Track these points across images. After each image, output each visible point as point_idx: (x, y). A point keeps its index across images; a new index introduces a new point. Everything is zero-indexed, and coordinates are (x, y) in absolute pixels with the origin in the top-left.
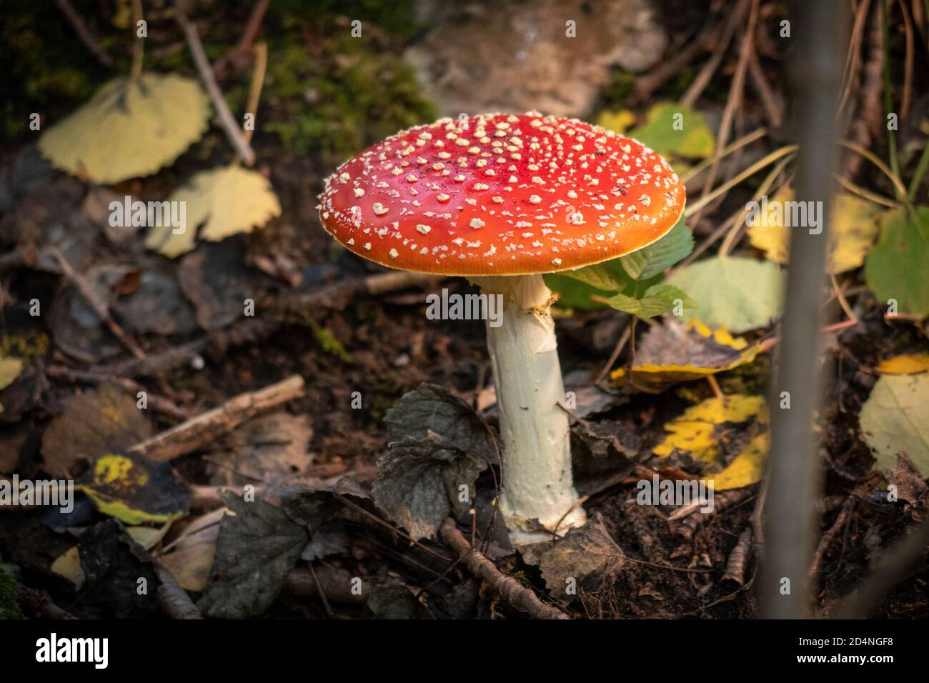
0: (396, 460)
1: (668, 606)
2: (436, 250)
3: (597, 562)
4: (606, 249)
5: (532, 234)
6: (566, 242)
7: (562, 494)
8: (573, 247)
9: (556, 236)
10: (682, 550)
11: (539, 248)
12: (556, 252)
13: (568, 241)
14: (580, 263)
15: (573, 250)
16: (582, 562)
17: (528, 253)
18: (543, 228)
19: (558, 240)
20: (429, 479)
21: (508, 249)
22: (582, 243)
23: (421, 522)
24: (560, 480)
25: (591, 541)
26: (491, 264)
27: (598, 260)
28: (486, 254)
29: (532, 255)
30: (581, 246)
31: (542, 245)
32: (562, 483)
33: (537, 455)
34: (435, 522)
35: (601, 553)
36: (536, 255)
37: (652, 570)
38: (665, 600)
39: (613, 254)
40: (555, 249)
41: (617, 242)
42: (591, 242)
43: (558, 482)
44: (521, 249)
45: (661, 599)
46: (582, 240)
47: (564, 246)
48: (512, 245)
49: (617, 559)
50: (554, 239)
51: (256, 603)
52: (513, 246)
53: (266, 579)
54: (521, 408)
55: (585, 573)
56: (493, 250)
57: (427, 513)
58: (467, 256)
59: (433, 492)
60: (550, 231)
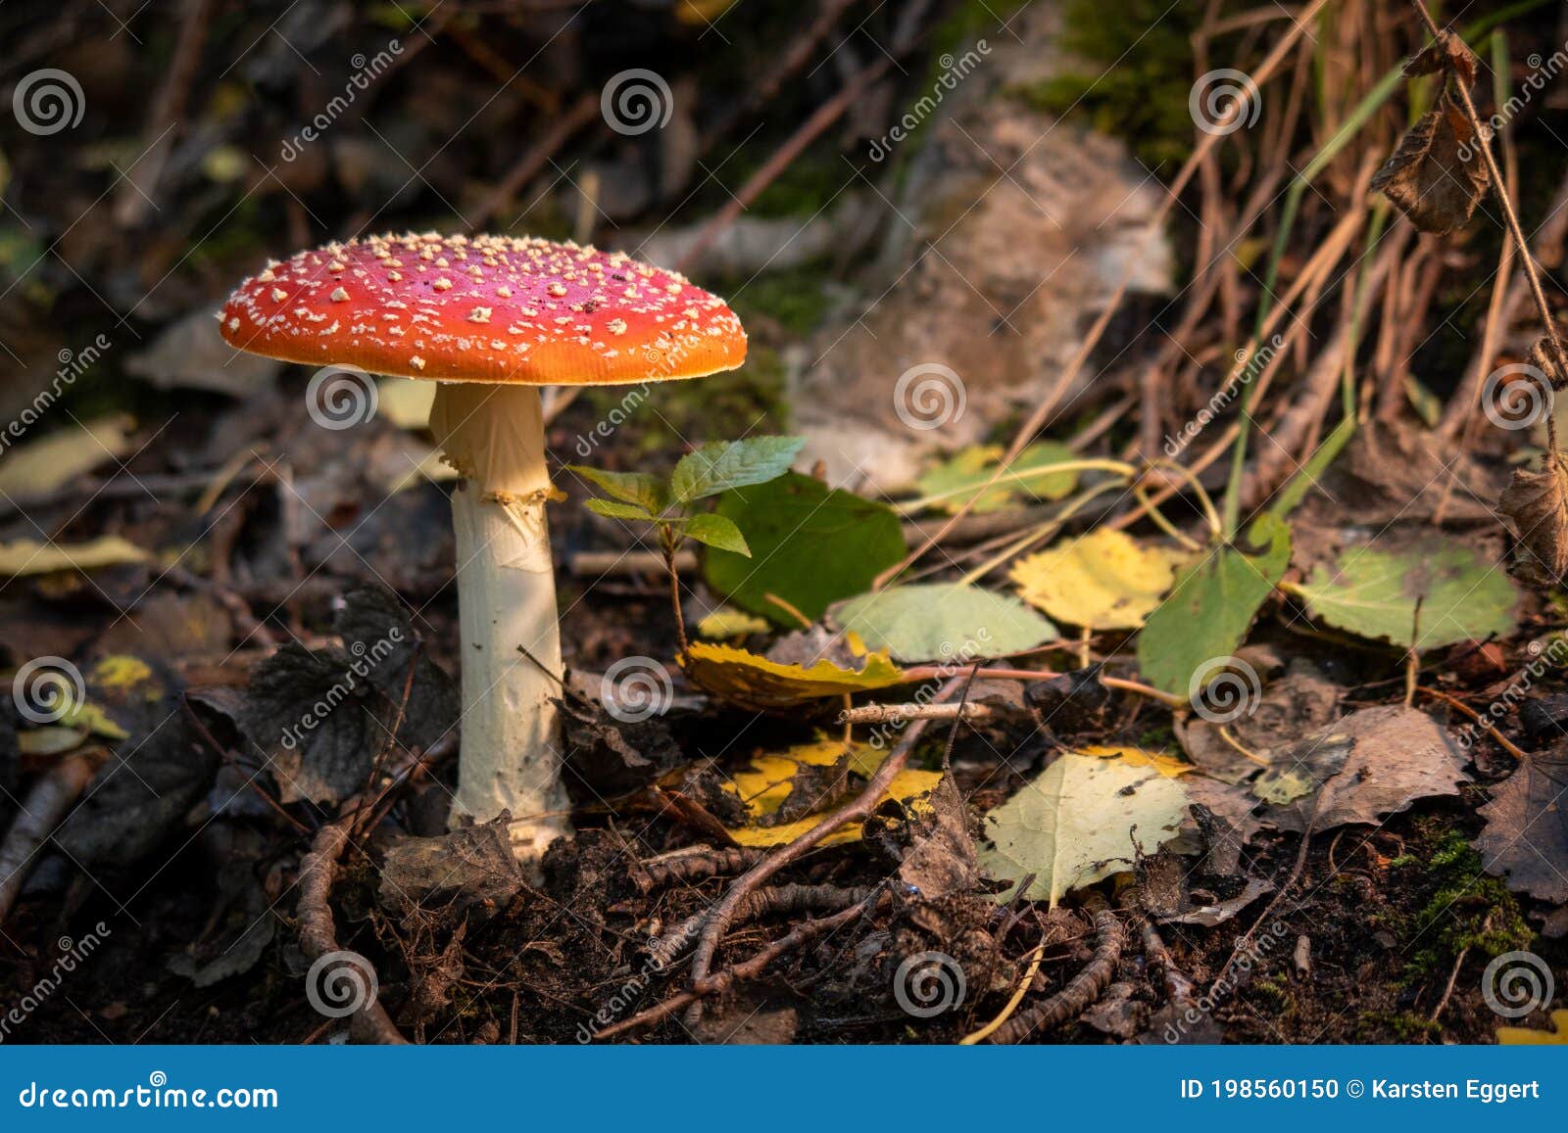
0: (282, 673)
1: (567, 978)
2: (272, 321)
3: (468, 874)
4: (502, 364)
5: (397, 317)
6: (440, 337)
7: (521, 792)
8: (449, 348)
9: (431, 327)
10: (626, 906)
11: (396, 336)
12: (419, 348)
13: (445, 337)
14: (456, 376)
15: (447, 350)
16: (445, 869)
17: (378, 340)
18: (419, 313)
19: (429, 332)
20: (343, 722)
21: (354, 329)
22: (464, 344)
23: (315, 776)
24: (520, 770)
25: (472, 843)
26: (324, 347)
27: (488, 378)
28: (323, 332)
29: (383, 343)
30: (462, 348)
31: (402, 333)
32: (523, 775)
33: (488, 722)
34: (342, 786)
35: (481, 865)
36: (387, 346)
37: (572, 921)
38: (565, 967)
39: (517, 377)
40: (420, 344)
41: (526, 359)
42: (480, 347)
43: (515, 773)
44: (371, 333)
45: (560, 963)
46: (466, 341)
47: (435, 342)
48: (362, 325)
49: (505, 882)
50: (425, 329)
51: (117, 848)
52: (362, 327)
53: (144, 821)
54: (474, 645)
55: (443, 884)
56: (335, 327)
57: (331, 770)
58: (301, 332)
59: (350, 743)
60: (426, 319)
